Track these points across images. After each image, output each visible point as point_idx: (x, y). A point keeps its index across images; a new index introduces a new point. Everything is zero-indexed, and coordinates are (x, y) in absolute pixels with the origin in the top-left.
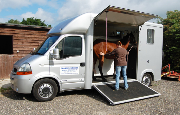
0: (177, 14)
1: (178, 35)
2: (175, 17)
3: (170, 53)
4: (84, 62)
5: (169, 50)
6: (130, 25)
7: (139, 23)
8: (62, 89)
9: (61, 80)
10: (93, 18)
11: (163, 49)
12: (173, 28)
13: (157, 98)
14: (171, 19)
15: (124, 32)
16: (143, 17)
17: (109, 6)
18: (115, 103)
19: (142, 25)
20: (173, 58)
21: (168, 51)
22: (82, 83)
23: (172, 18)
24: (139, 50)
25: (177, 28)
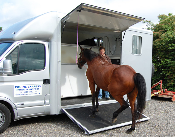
0: (171, 18)
1: (172, 44)
2: (169, 22)
3: (162, 67)
4: (48, 78)
5: (161, 63)
6: (111, 30)
7: (122, 28)
8: (18, 116)
9: (16, 104)
10: (61, 19)
11: (153, 62)
12: (166, 36)
13: (145, 123)
14: (164, 24)
15: (103, 39)
16: (127, 19)
17: (82, 3)
18: (91, 132)
19: (126, 31)
20: (166, 74)
21: (160, 64)
22: (46, 106)
23: (166, 23)
24: (122, 62)
25: (171, 36)
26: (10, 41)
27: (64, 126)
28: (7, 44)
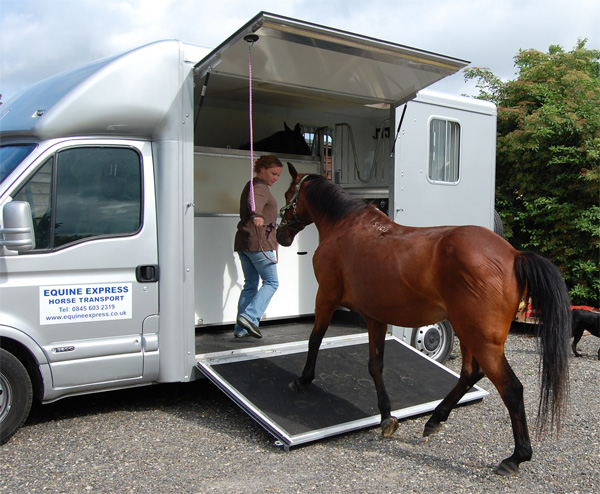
0: (558, 63)
1: (562, 147)
2: (551, 76)
3: (530, 223)
4: (155, 262)
5: (524, 210)
6: (359, 102)
7: (396, 93)
8: (53, 389)
9: (48, 348)
10: (192, 66)
11: (498, 208)
12: (540, 123)
13: (472, 410)
14: (535, 82)
15: (333, 132)
16: (410, 66)
17: (262, 13)
18: (294, 440)
19: (409, 103)
20: (541, 245)
21: (522, 215)
22: (146, 354)
23: (539, 78)
24: (396, 208)
25: (558, 120)
26: (26, 141)
27: (206, 422)
28: (16, 151)
